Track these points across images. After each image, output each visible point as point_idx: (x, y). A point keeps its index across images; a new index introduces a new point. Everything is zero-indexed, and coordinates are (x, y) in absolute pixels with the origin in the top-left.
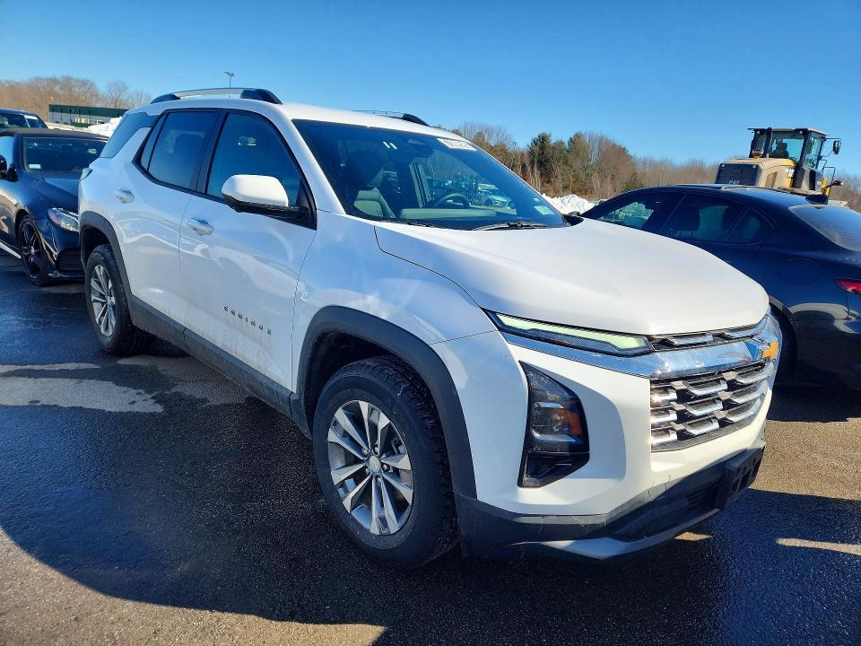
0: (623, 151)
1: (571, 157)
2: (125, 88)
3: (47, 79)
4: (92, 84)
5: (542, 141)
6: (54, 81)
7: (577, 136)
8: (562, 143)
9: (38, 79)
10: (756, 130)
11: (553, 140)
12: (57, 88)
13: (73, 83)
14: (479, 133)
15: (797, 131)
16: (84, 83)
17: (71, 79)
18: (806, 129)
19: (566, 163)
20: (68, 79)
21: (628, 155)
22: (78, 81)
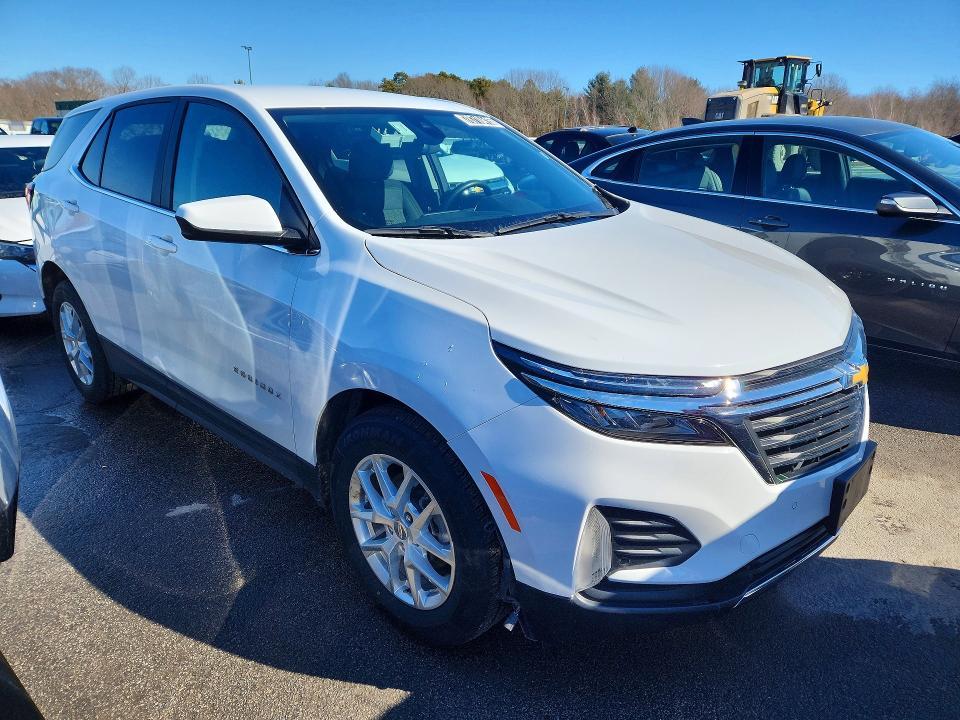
0: (695, 83)
1: (634, 97)
2: (132, 73)
3: (46, 74)
4: (96, 73)
5: (600, 82)
6: (55, 74)
7: (640, 72)
8: (622, 82)
9: (36, 74)
10: (745, 62)
11: (613, 80)
12: (59, 82)
13: (75, 74)
14: (529, 81)
15: (778, 59)
16: (88, 73)
17: (72, 70)
18: (785, 58)
19: (629, 105)
20: (69, 70)
21: (701, 88)
22: (79, 71)
